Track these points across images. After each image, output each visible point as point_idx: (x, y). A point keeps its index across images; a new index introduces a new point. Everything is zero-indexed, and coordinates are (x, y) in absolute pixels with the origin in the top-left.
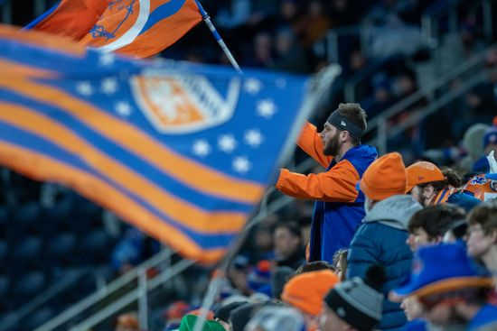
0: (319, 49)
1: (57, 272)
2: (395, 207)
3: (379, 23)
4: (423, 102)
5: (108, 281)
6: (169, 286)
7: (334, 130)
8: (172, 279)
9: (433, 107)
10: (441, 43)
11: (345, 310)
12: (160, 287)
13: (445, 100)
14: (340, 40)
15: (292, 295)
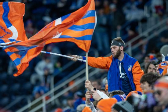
1: (13, 97)
8: (55, 100)
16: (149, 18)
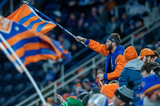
0: (112, 12)
2: (133, 63)
3: (131, 4)
4: (145, 30)
5: (44, 87)
6: (64, 88)
7: (110, 42)
8: (65, 86)
9: (149, 31)
10: (151, 10)
11: (120, 96)
12: (61, 89)
13: (153, 29)
14: (119, 9)
15: (104, 91)
16: (149, 12)
